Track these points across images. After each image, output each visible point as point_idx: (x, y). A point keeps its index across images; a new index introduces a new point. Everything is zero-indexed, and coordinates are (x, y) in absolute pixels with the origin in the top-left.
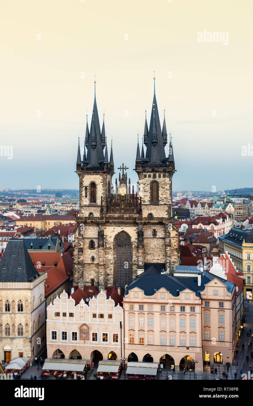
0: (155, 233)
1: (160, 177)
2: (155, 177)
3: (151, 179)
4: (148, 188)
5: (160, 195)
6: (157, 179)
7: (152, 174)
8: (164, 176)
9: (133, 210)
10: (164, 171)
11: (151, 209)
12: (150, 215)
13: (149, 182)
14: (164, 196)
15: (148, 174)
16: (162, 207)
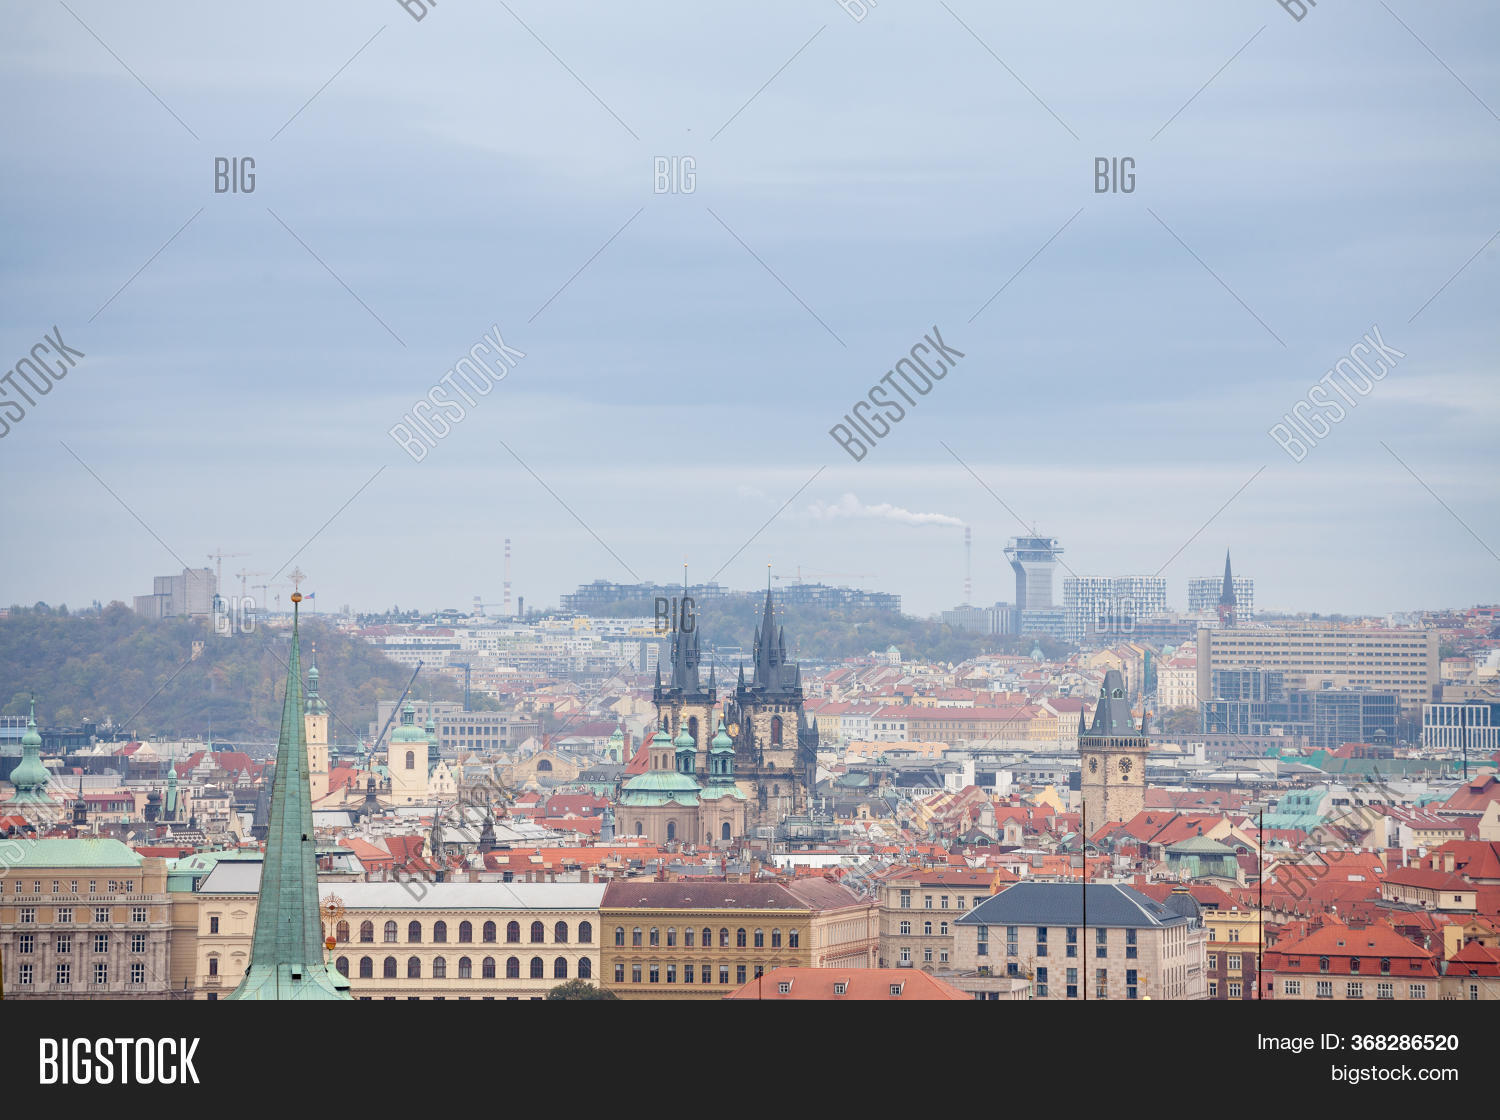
0: (776, 790)
1: (784, 710)
2: (777, 710)
3: (773, 713)
4: (768, 726)
5: (784, 736)
6: (780, 714)
7: (774, 707)
8: (790, 710)
9: (747, 758)
10: (791, 703)
11: (772, 756)
12: (771, 764)
13: (770, 718)
14: (789, 738)
15: (768, 706)
16: (787, 753)
